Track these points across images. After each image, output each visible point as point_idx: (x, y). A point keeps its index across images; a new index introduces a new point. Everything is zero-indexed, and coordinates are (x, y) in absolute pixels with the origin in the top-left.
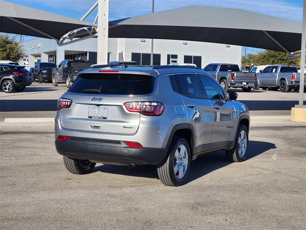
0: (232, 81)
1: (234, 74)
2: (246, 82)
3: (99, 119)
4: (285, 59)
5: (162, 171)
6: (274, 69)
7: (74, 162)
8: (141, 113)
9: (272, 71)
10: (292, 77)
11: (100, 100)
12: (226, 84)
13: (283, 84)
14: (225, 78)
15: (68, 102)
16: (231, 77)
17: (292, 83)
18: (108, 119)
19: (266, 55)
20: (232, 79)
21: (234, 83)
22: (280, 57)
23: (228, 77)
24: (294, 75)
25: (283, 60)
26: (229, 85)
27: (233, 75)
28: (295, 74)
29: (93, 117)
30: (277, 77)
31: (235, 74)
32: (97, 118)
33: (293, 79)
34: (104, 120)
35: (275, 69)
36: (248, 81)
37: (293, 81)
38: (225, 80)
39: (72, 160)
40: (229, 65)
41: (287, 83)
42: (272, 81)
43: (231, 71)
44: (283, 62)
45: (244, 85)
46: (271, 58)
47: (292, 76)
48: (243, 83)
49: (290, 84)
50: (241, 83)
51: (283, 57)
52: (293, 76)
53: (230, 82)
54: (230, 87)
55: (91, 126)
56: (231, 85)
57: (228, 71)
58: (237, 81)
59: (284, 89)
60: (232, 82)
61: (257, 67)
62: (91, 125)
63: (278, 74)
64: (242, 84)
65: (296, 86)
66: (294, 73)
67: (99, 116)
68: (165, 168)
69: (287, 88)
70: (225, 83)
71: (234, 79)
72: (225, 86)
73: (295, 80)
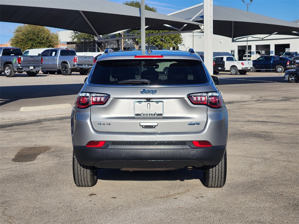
0: (19, 65)
1: (20, 58)
2: (33, 66)
4: (44, 42)
5: (215, 172)
6: (53, 52)
7: (90, 173)
8: (208, 106)
9: (51, 55)
11: (154, 92)
12: (12, 69)
13: (65, 67)
14: (11, 63)
15: (101, 97)
16: (17, 61)
17: (74, 65)
19: (24, 39)
20: (19, 63)
21: (20, 67)
22: (39, 41)
23: (14, 61)
24: (75, 58)
25: (41, 43)
26: (16, 70)
27: (19, 60)
28: (76, 57)
30: (57, 60)
31: (22, 58)
33: (75, 62)
35: (55, 52)
36: (35, 65)
37: (75, 64)
38: (10, 65)
39: (88, 170)
40: (12, 49)
41: (69, 66)
42: (52, 64)
43: (14, 55)
44: (42, 45)
45: (32, 70)
46: (29, 41)
47: (74, 59)
48: (30, 67)
49: (73, 67)
50: (29, 67)
51: (42, 41)
52: (75, 59)
53: (17, 67)
54: (15, 72)
55: (142, 126)
56: (18, 69)
57: (11, 55)
58: (24, 65)
59: (67, 72)
60: (19, 67)
61: (29, 51)
62: (142, 124)
63: (58, 57)
64: (29, 69)
65: (78, 69)
68: (219, 168)
69: (69, 71)
70: (10, 68)
71: (20, 64)
72: (11, 71)
73: (77, 63)
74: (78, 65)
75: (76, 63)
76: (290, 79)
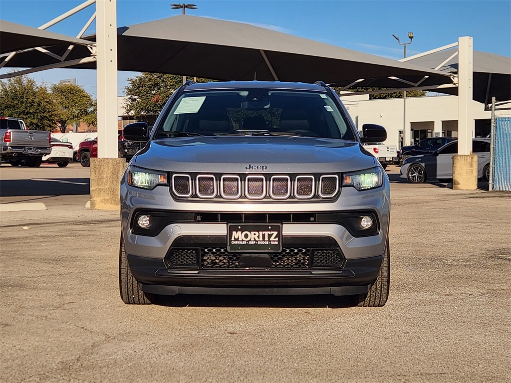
10: (5, 139)
17: (5, 148)
24: (8, 134)
28: (10, 133)
33: (7, 141)
37: (7, 145)
46: (6, 110)
47: (6, 135)
49: (3, 152)
52: (6, 137)
65: (13, 155)
66: (9, 131)
73: (11, 144)
74: (12, 147)
75: (8, 143)
76: (410, 175)
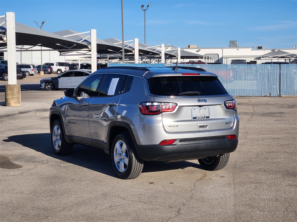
3: (202, 119)
11: (206, 101)
18: (210, 118)
29: (197, 118)
32: (201, 118)
34: (208, 119)
67: (202, 116)
